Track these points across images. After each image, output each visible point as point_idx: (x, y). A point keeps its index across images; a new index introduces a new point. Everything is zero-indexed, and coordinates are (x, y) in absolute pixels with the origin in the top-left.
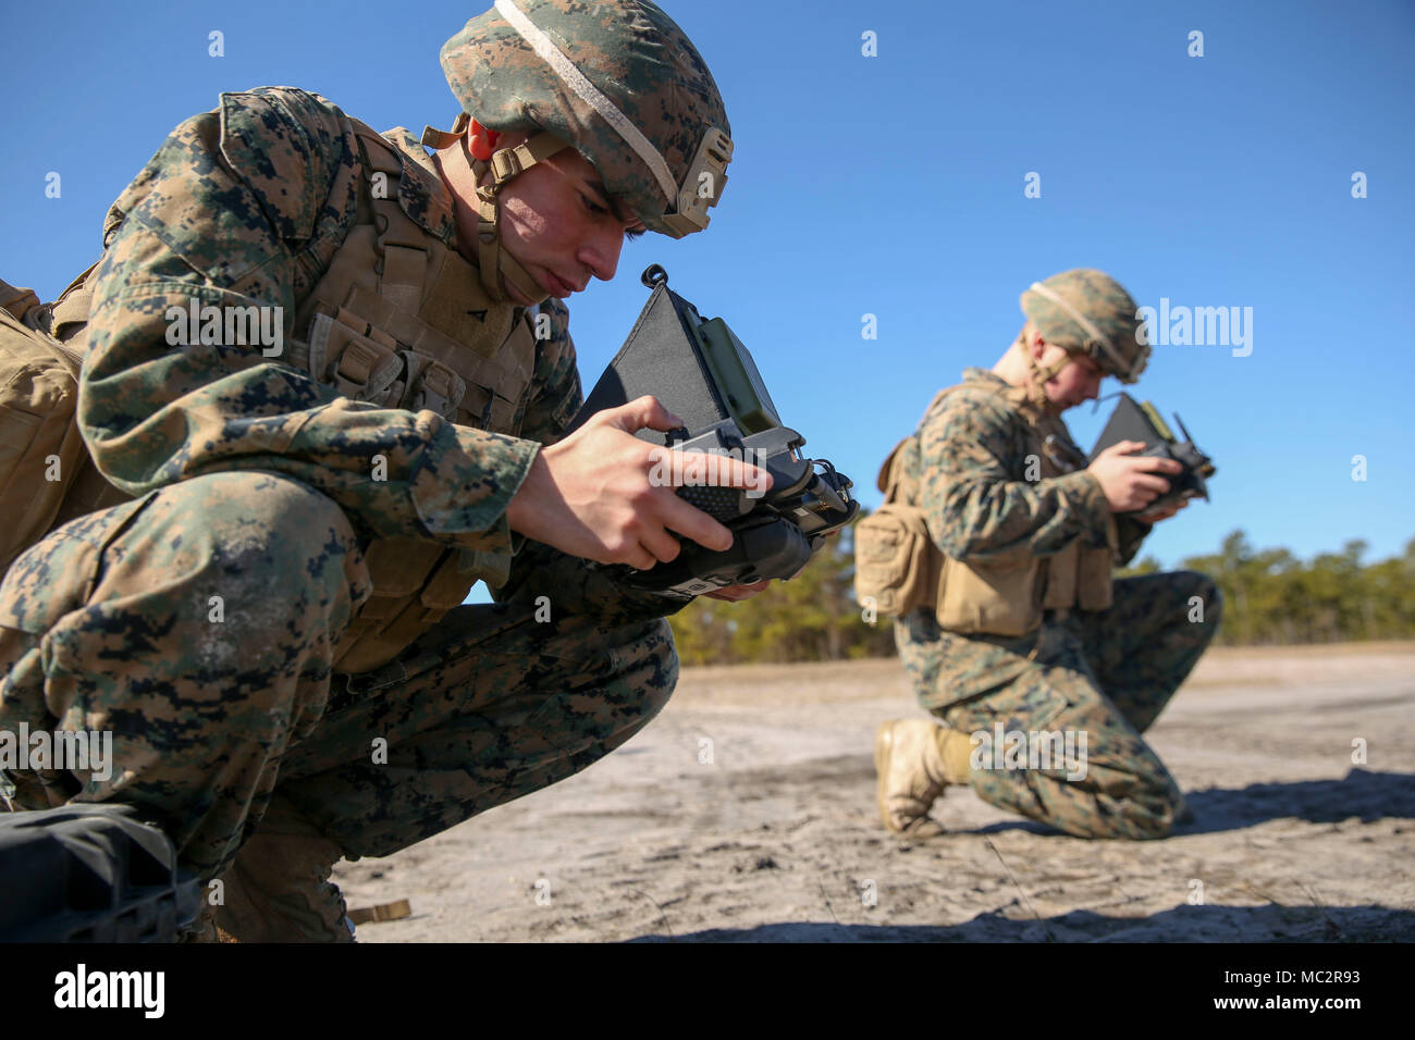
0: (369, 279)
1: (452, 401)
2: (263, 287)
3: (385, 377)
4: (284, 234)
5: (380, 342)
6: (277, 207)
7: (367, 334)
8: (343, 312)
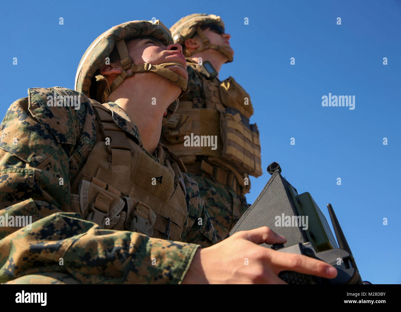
0: (106, 165)
1: (150, 223)
2: (52, 165)
3: (117, 209)
4: (61, 141)
5: (113, 193)
6: (55, 129)
7: (107, 189)
8: (94, 179)
